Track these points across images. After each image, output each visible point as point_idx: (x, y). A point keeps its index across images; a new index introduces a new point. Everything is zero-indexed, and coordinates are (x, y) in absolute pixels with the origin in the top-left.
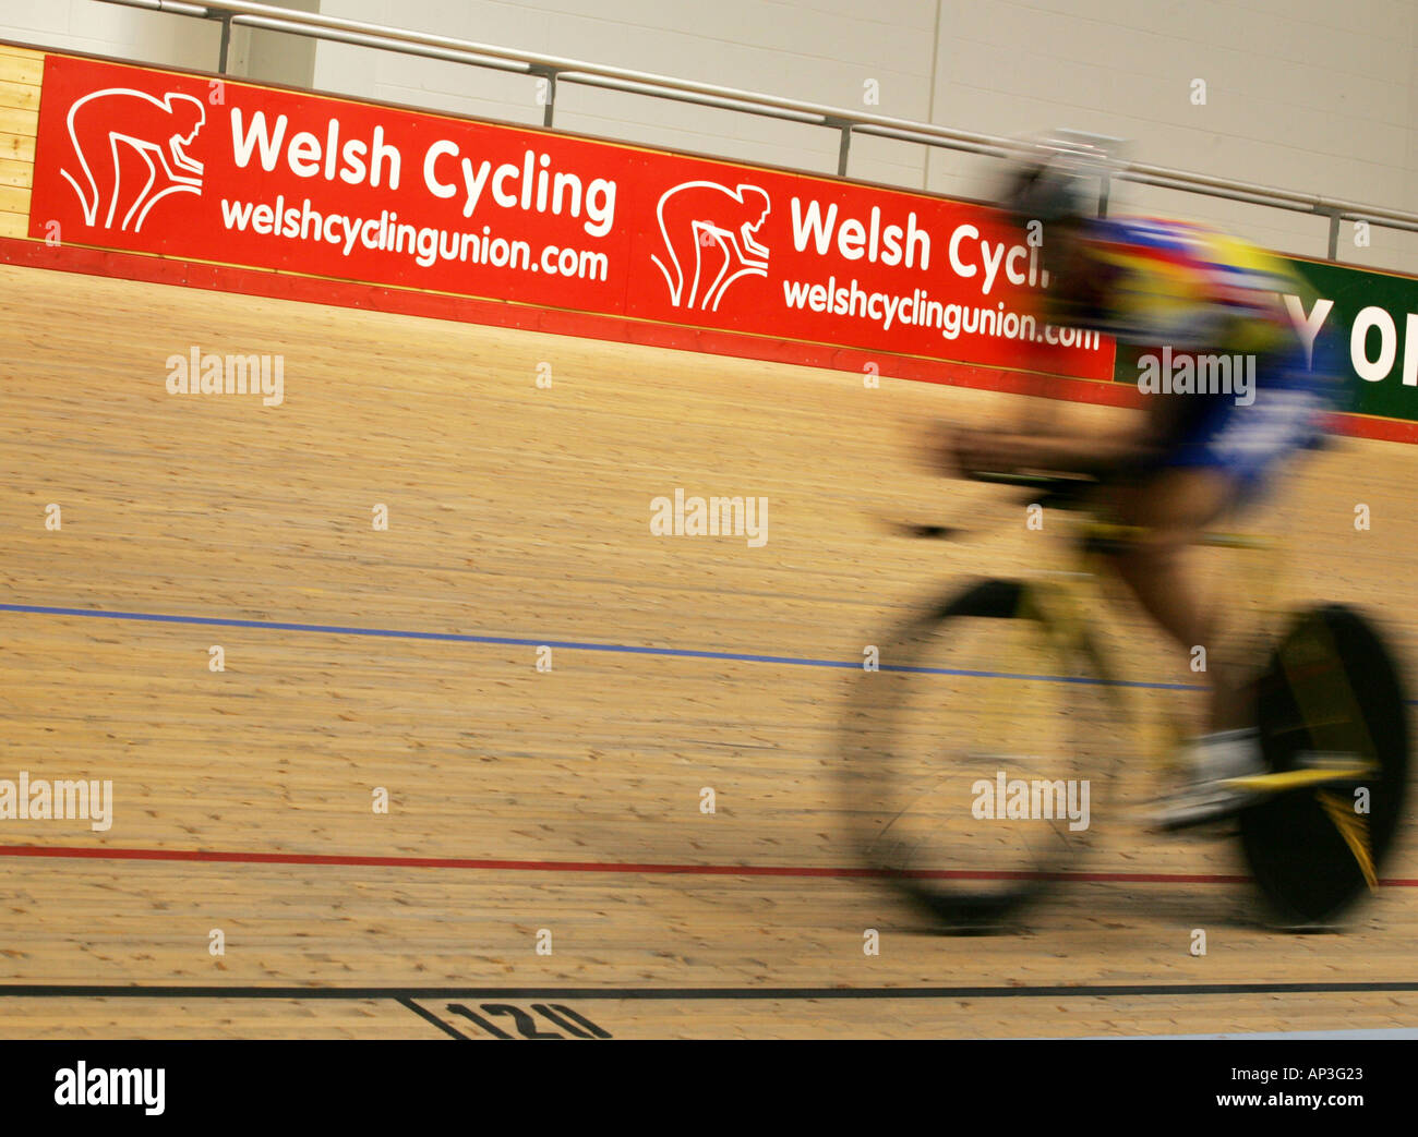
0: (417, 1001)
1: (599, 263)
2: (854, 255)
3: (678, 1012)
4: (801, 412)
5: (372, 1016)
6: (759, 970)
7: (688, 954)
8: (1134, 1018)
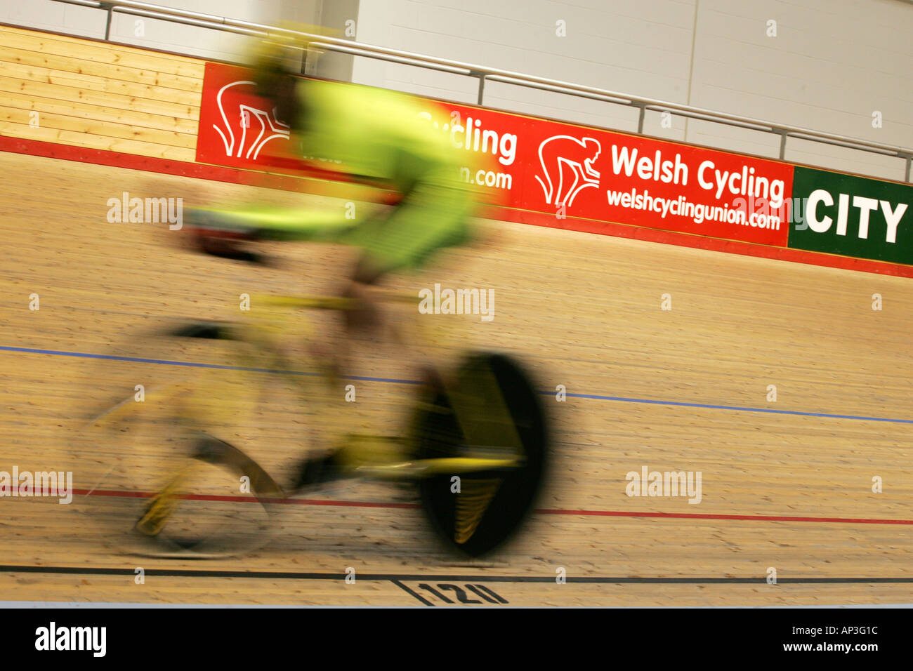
0: (402, 582)
1: (507, 179)
2: (647, 176)
3: (545, 590)
4: (617, 262)
5: (377, 590)
6: (590, 567)
7: (550, 558)
8: (795, 596)
